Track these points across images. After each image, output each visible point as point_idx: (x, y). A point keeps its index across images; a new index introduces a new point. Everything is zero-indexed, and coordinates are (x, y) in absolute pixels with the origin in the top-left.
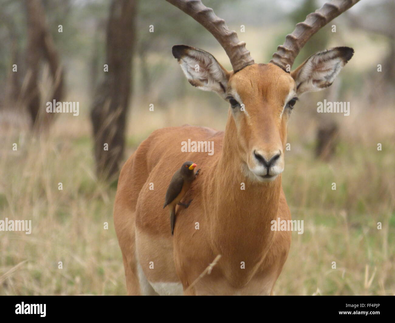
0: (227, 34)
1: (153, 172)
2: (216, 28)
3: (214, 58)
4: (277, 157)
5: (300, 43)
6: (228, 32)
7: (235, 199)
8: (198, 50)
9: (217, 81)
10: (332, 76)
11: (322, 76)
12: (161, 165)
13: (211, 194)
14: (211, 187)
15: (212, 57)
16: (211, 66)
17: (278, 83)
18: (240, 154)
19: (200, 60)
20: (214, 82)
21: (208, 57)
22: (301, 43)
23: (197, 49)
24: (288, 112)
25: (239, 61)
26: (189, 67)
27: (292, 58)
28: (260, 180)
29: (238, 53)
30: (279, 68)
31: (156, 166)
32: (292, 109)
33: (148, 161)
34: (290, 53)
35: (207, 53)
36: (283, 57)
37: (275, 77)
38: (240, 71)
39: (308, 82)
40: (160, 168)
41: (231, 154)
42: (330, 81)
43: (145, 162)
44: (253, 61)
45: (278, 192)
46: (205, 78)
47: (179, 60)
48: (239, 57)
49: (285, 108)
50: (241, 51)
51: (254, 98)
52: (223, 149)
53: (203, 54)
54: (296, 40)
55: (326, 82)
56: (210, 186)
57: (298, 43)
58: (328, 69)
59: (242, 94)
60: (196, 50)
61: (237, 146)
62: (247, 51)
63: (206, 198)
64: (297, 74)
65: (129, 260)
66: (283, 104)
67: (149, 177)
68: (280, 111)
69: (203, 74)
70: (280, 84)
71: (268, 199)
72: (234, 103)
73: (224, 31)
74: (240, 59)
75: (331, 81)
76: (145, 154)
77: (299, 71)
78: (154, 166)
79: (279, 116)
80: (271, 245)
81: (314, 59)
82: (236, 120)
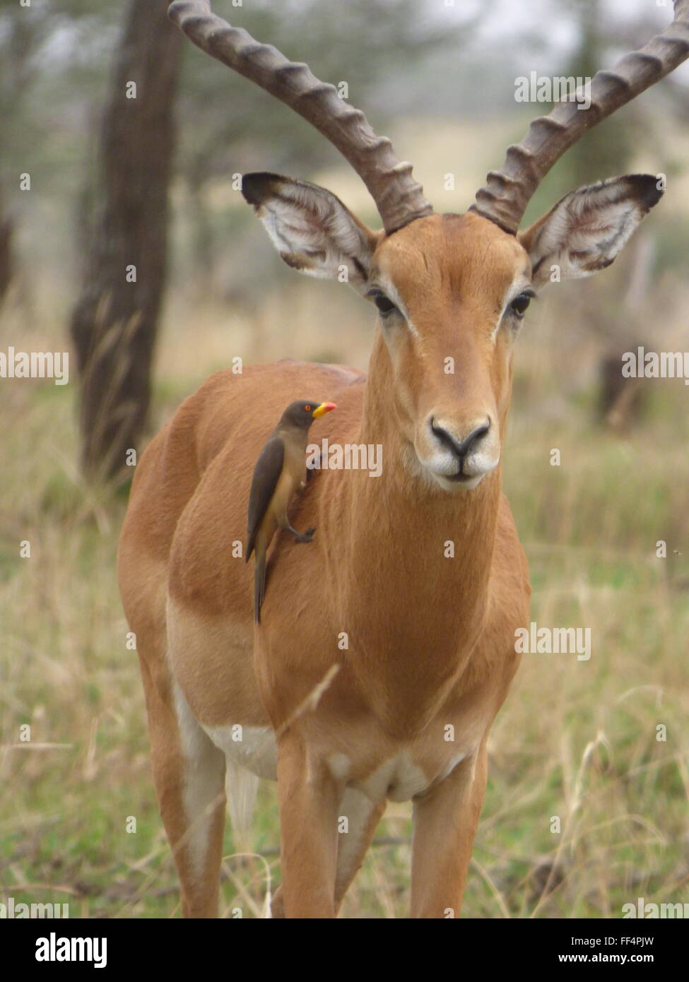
0: (368, 144)
1: (211, 469)
2: (343, 131)
3: (340, 202)
4: (482, 433)
5: (539, 166)
6: (370, 140)
7: (391, 529)
8: (301, 182)
9: (346, 254)
10: (615, 244)
11: (591, 242)
12: (228, 455)
13: (338, 519)
14: (338, 503)
15: (334, 200)
16: (332, 220)
17: (486, 258)
18: (401, 424)
19: (308, 208)
20: (341, 256)
21: (326, 200)
22: (542, 166)
23: (298, 182)
24: (512, 326)
25: (396, 208)
26: (280, 224)
27: (520, 200)
28: (444, 484)
29: (393, 190)
30: (491, 222)
31: (218, 457)
32: (520, 318)
33: (200, 445)
34: (516, 189)
35: (323, 189)
36: (499, 198)
37: (479, 246)
38: (400, 232)
39: (560, 257)
40: (228, 459)
41: (381, 424)
42: (608, 254)
43: (193, 446)
44: (430, 207)
45: (494, 512)
46: (319, 247)
47: (257, 209)
48: (396, 198)
49: (505, 316)
50: (401, 184)
51: (431, 293)
52: (363, 413)
53: (312, 193)
54: (530, 158)
55: (601, 256)
56: (336, 499)
57: (533, 165)
58: (606, 225)
59: (402, 284)
60: (296, 184)
61: (394, 404)
62: (416, 184)
63: (327, 528)
64: (535, 237)
65: (155, 673)
66: (500, 307)
67: (201, 482)
68: (492, 325)
69: (314, 239)
70: (492, 260)
71: (468, 527)
72: (386, 306)
73: (362, 138)
74: (398, 203)
75: (612, 253)
76: (192, 428)
77: (538, 231)
78: (213, 458)
79: (490, 335)
80: (480, 637)
81: (572, 202)
82: (390, 345)
